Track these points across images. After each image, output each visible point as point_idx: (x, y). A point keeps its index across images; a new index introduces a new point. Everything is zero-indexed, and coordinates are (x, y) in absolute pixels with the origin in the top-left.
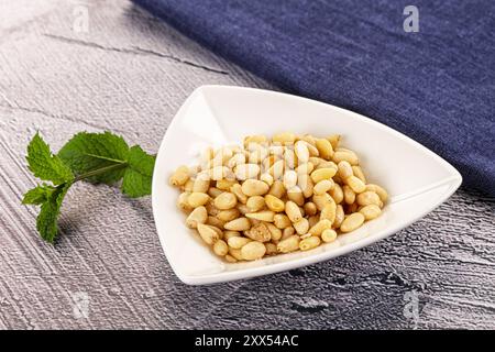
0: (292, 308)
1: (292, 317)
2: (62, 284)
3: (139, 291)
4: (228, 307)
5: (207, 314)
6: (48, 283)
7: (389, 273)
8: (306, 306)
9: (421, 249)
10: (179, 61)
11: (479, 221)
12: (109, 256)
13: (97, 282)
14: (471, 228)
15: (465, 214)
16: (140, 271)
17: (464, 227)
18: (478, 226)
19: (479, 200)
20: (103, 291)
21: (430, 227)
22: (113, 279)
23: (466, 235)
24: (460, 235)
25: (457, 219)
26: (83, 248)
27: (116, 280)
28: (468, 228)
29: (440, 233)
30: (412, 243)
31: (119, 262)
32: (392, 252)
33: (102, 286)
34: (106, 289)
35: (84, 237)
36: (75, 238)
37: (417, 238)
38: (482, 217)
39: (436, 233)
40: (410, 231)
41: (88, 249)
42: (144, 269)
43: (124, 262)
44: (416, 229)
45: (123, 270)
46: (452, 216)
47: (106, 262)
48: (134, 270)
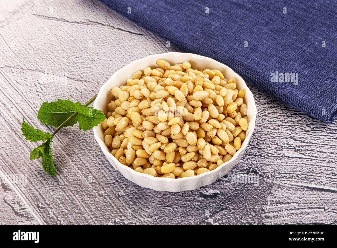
0: (201, 196)
1: (201, 202)
2: (71, 191)
3: (115, 192)
4: (165, 198)
5: (154, 204)
6: (64, 191)
7: (250, 168)
8: (207, 194)
9: (266, 150)
10: (114, 28)
11: (296, 129)
12: (95, 170)
13: (90, 188)
14: (292, 133)
15: (287, 124)
16: (113, 178)
17: (288, 133)
18: (295, 132)
19: (295, 114)
20: (95, 194)
21: (269, 135)
22: (99, 185)
23: (289, 139)
24: (286, 139)
25: (284, 128)
26: (80, 165)
27: (101, 185)
28: (290, 134)
29: (275, 138)
30: (261, 146)
31: (101, 173)
32: (250, 154)
33: (94, 190)
34: (96, 192)
35: (79, 158)
36: (74, 159)
37: (263, 143)
38: (297, 125)
39: (273, 138)
40: (258, 138)
41: (82, 166)
42: (115, 177)
43: (104, 173)
44: (261, 137)
45: (104, 178)
46: (280, 126)
47: (93, 174)
48: (110, 178)
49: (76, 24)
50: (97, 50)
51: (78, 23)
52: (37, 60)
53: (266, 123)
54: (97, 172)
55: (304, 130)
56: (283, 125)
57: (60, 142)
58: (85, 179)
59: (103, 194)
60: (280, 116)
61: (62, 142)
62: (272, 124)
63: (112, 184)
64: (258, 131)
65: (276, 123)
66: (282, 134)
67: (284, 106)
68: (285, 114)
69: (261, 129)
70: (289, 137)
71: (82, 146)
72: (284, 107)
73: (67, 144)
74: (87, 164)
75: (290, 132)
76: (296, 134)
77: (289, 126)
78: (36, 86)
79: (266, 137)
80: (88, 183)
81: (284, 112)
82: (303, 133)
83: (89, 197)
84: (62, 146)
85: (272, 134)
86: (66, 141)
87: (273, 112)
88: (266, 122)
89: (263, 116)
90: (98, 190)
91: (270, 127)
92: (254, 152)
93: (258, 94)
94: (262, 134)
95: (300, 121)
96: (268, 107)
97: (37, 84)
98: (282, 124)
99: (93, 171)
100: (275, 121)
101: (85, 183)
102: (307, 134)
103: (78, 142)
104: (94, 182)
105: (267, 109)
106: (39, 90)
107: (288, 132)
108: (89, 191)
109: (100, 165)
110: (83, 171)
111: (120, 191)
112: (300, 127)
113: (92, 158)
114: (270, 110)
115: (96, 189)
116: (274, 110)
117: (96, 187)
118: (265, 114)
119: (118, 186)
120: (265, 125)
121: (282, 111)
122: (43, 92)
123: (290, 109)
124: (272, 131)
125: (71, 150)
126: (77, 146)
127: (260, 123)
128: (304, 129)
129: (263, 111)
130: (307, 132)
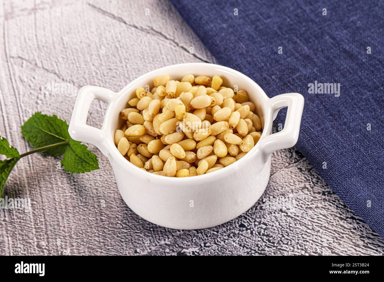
2: (7, 230)
10: (178, 45)
11: (343, 237)
12: (51, 213)
13: (32, 233)
14: (334, 242)
15: (334, 228)
16: (68, 230)
17: (328, 240)
18: (340, 241)
19: (352, 218)
20: (34, 243)
21: (302, 235)
22: (46, 234)
23: (327, 248)
24: (322, 247)
25: (326, 232)
26: (36, 201)
27: (47, 235)
28: (331, 242)
29: (307, 241)
30: (282, 246)
31: (56, 219)
32: (262, 252)
33: (35, 238)
34: (37, 241)
35: (40, 192)
36: (34, 192)
37: (288, 243)
38: (347, 234)
39: (304, 241)
40: (285, 236)
41: (39, 203)
42: (71, 229)
43: (60, 220)
44: (290, 234)
45: (56, 227)
46: (323, 228)
47: (46, 218)
48: (64, 229)
49: (133, 29)
50: (141, 67)
51: (136, 27)
52: (60, 59)
53: (306, 219)
54: (53, 216)
55: (353, 243)
56: (328, 228)
57: (30, 166)
58: (32, 220)
59: (44, 246)
60: (331, 214)
61: (32, 168)
62: (314, 222)
63: (62, 237)
64: (289, 226)
65: (320, 222)
66: (319, 238)
67: (343, 204)
68: (339, 214)
69: (295, 224)
70: (327, 245)
71: (53, 179)
72: (341, 205)
73: (35, 172)
74: (46, 203)
75: (332, 239)
76: (340, 244)
77: (335, 231)
78: (40, 90)
79: (295, 237)
80: (33, 227)
81: (339, 211)
82: (350, 246)
83: (24, 245)
84: (29, 172)
85: (306, 234)
86: (37, 167)
87: (324, 207)
88: (307, 217)
89: (307, 208)
90: (41, 239)
91: (309, 225)
92: (268, 252)
93: (317, 178)
94: (293, 231)
95: (355, 229)
96: (320, 198)
97: (43, 88)
98: (327, 226)
99: (48, 214)
100: (319, 219)
101: (30, 226)
102: (355, 249)
103: (52, 173)
104: (41, 228)
105: (318, 200)
106: (41, 97)
107: (330, 239)
108: (29, 237)
109: (61, 208)
110: (37, 210)
111: (66, 249)
112: (350, 237)
113: (57, 197)
114: (321, 203)
115: (39, 237)
116: (327, 204)
117: (40, 235)
118: (311, 206)
119: (68, 241)
120: (303, 221)
121: (337, 209)
122: (44, 100)
123: (350, 210)
124: (308, 231)
125: (36, 180)
126: (47, 177)
127: (298, 216)
128: (354, 241)
129: (311, 201)
130: (355, 246)
